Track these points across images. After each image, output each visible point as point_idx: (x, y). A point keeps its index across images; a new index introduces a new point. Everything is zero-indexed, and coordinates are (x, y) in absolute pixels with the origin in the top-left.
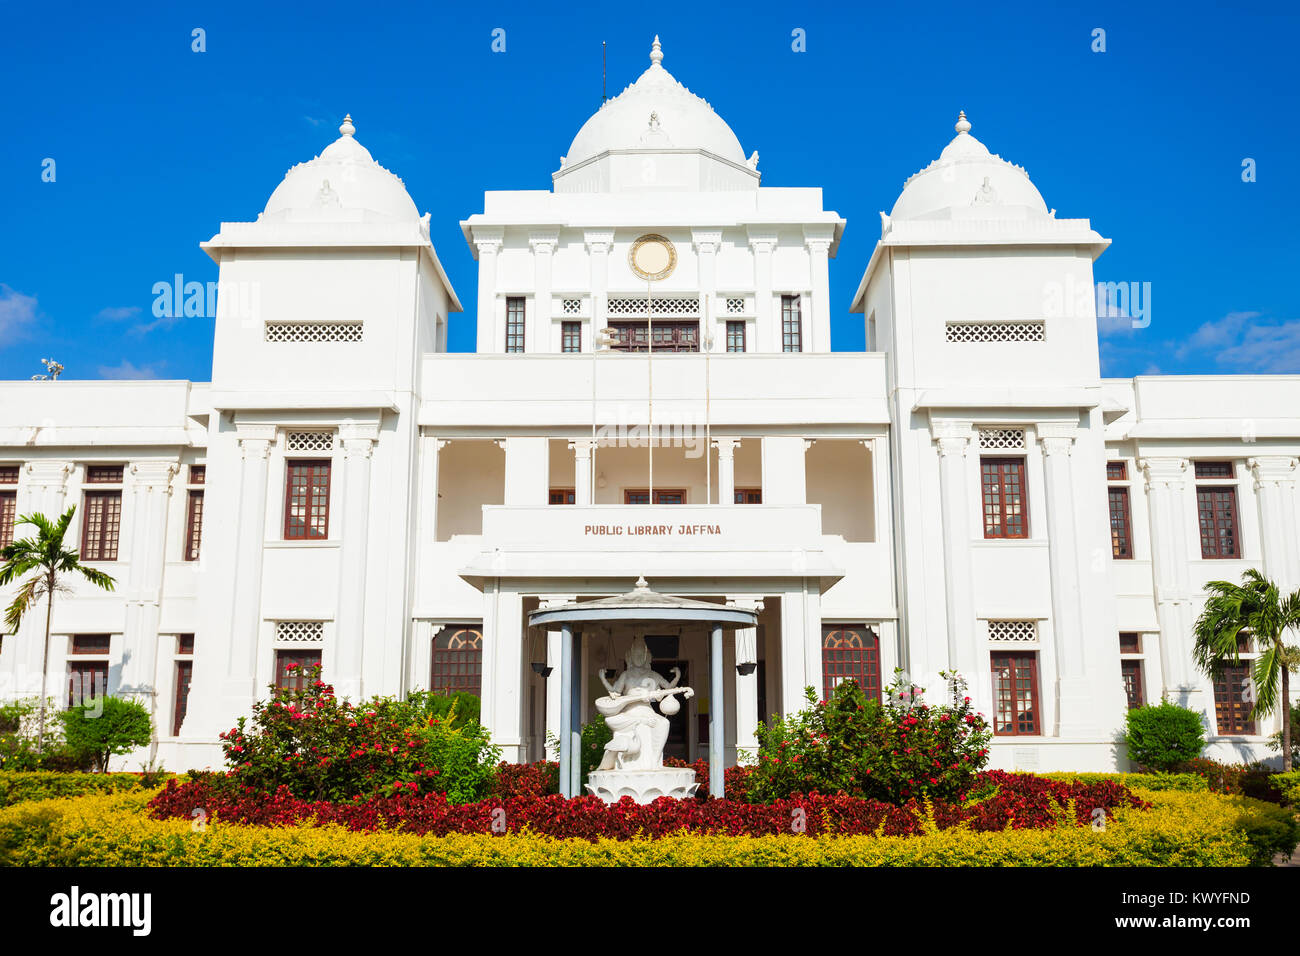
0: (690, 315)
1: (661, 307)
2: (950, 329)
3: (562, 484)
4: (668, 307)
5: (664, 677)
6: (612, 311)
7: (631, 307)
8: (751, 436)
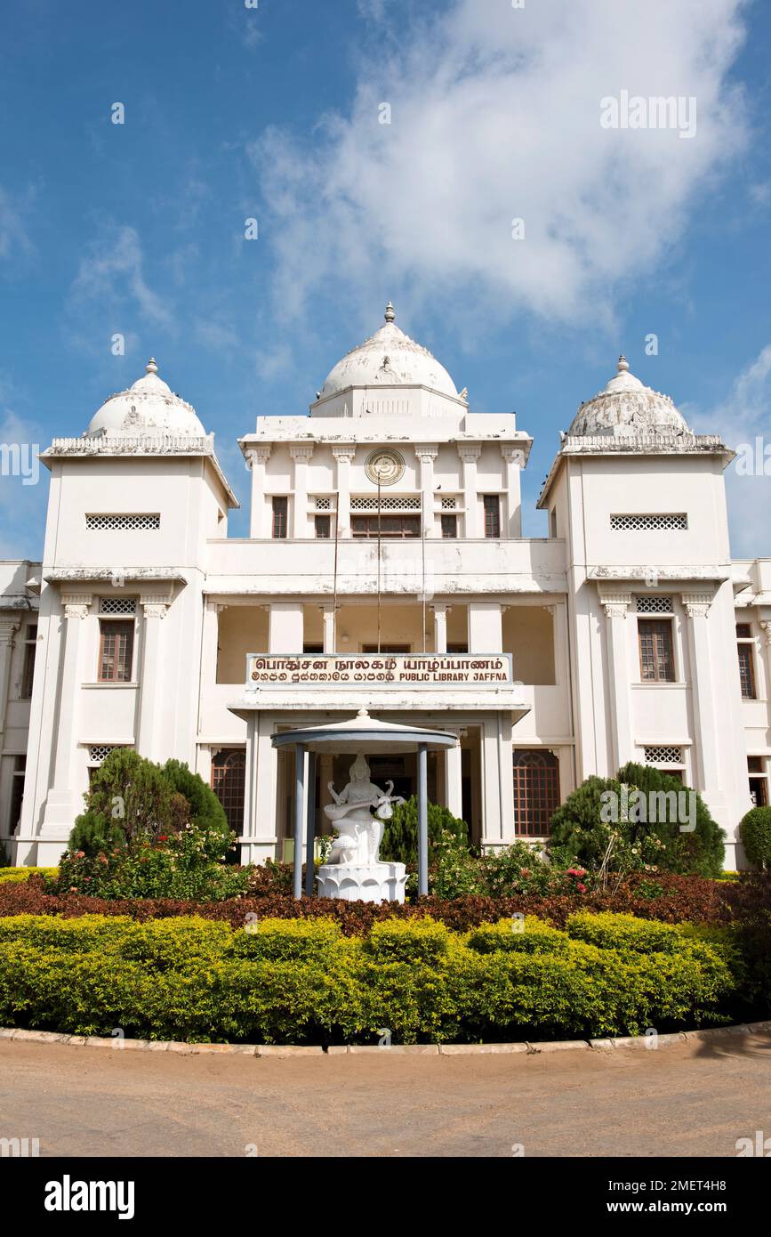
0: (414, 511)
1: (391, 504)
2: (613, 520)
3: (314, 641)
4: (397, 504)
5: (381, 789)
6: (354, 507)
7: (368, 504)
8: (458, 602)
